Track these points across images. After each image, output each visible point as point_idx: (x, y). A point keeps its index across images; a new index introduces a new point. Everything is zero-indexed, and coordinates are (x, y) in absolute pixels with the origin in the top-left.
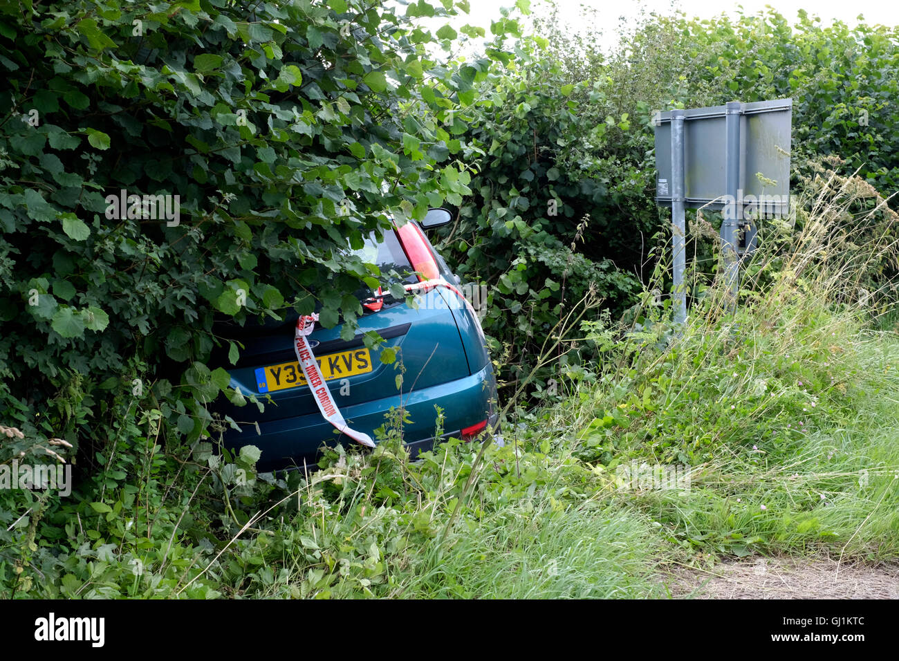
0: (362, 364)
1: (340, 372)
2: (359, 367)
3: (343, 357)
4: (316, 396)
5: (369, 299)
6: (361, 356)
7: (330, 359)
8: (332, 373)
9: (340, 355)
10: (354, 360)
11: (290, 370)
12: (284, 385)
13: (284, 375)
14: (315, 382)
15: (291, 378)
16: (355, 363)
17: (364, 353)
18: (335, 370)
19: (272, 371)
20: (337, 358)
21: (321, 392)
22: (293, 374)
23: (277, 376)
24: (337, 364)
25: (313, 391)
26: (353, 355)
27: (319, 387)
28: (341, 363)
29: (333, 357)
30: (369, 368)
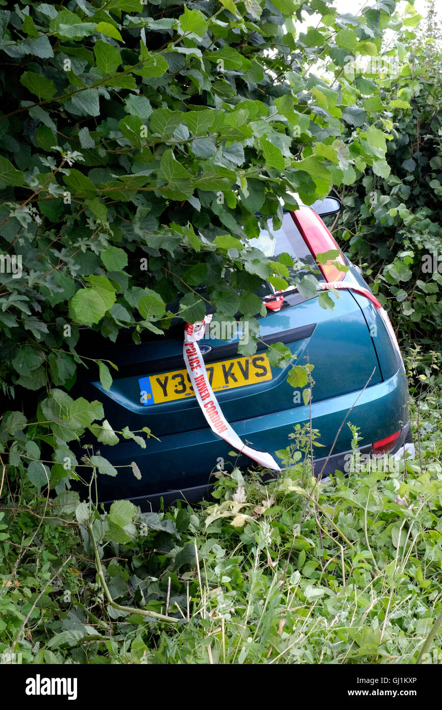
0: (261, 371)
1: (235, 380)
2: (257, 375)
3: (239, 363)
4: (204, 410)
5: (267, 297)
6: (259, 363)
7: (224, 367)
8: (227, 382)
9: (235, 361)
10: (251, 367)
11: (179, 379)
12: (172, 396)
13: (172, 385)
14: (203, 394)
15: (180, 388)
16: (252, 370)
17: (262, 359)
18: (230, 378)
19: (158, 380)
20: (232, 365)
21: (209, 406)
22: (182, 383)
23: (164, 387)
24: (232, 372)
25: (201, 404)
26: (250, 361)
27: (207, 400)
28: (236, 370)
29: (227, 363)
30: (269, 376)
